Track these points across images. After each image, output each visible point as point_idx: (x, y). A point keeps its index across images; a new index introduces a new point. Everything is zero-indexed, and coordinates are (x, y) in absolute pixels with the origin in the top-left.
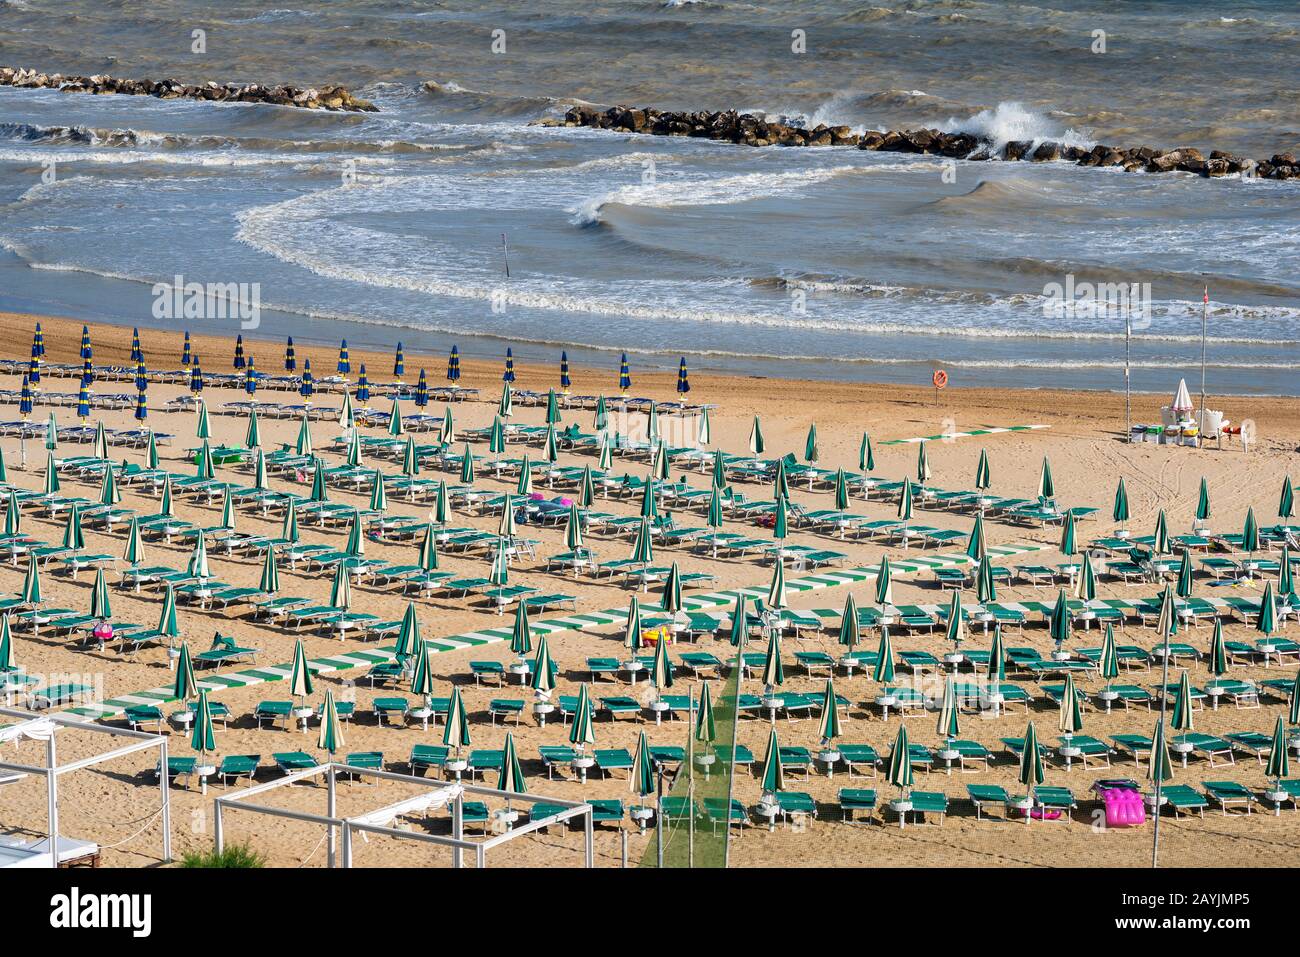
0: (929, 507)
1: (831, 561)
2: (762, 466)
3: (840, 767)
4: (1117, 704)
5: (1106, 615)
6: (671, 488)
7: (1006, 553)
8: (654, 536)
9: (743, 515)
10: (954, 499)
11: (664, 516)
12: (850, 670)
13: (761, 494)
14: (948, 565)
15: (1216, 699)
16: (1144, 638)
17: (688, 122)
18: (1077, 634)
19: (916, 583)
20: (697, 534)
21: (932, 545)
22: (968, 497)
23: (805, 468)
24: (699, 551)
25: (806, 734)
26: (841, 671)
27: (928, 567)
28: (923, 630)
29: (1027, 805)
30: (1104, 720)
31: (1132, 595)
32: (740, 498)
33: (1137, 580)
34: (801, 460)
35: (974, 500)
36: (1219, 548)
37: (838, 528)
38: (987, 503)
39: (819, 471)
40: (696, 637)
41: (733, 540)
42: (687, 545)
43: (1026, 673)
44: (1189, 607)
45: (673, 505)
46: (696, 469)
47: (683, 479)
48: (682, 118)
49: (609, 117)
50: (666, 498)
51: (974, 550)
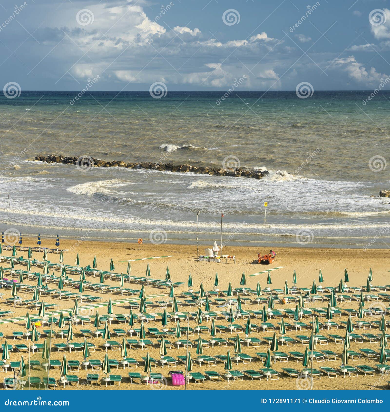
0: (131, 282)
1: (97, 300)
2: (80, 269)
3: (89, 367)
4: (181, 346)
5: (181, 317)
6: (49, 276)
7: (154, 297)
8: (42, 292)
9: (71, 285)
10: (140, 280)
11: (45, 286)
12: (97, 335)
13: (76, 278)
14: (134, 301)
15: (213, 344)
16: (193, 324)
17: (73, 160)
18: (172, 323)
19: (123, 307)
20: (55, 291)
21: (130, 295)
22: (144, 279)
23: (93, 270)
24: (55, 297)
25: (78, 356)
26: (94, 335)
27: (128, 302)
28: (123, 322)
29: (147, 379)
30: (177, 351)
31: (191, 310)
32: (71, 280)
33: (194, 305)
34: (92, 267)
35: (145, 280)
36: (221, 295)
37: (101, 289)
38: (149, 281)
39: (97, 271)
40: (50, 325)
41: (67, 293)
42: (52, 295)
43: (154, 336)
44: (208, 314)
45: (50, 282)
46: (59, 270)
47: (53, 274)
48: (71, 159)
49: (48, 158)
50: (48, 280)
51: (141, 295)
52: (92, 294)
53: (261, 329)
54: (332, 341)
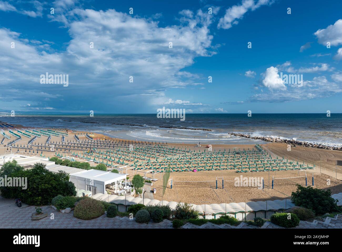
3: (177, 168)
4: (195, 164)
7: (187, 154)
11: (166, 152)
13: (171, 151)
15: (201, 164)
16: (196, 160)
18: (192, 159)
25: (175, 166)
29: (189, 171)
31: (195, 157)
37: (177, 153)
43: (189, 162)
44: (199, 158)
47: (167, 150)
51: (185, 154)
52: (175, 154)
53: (210, 161)
54: (224, 163)
